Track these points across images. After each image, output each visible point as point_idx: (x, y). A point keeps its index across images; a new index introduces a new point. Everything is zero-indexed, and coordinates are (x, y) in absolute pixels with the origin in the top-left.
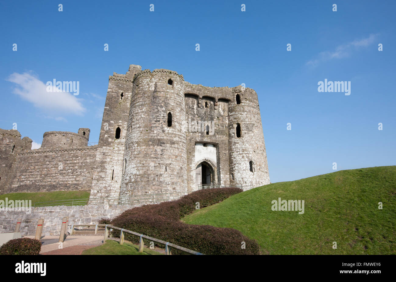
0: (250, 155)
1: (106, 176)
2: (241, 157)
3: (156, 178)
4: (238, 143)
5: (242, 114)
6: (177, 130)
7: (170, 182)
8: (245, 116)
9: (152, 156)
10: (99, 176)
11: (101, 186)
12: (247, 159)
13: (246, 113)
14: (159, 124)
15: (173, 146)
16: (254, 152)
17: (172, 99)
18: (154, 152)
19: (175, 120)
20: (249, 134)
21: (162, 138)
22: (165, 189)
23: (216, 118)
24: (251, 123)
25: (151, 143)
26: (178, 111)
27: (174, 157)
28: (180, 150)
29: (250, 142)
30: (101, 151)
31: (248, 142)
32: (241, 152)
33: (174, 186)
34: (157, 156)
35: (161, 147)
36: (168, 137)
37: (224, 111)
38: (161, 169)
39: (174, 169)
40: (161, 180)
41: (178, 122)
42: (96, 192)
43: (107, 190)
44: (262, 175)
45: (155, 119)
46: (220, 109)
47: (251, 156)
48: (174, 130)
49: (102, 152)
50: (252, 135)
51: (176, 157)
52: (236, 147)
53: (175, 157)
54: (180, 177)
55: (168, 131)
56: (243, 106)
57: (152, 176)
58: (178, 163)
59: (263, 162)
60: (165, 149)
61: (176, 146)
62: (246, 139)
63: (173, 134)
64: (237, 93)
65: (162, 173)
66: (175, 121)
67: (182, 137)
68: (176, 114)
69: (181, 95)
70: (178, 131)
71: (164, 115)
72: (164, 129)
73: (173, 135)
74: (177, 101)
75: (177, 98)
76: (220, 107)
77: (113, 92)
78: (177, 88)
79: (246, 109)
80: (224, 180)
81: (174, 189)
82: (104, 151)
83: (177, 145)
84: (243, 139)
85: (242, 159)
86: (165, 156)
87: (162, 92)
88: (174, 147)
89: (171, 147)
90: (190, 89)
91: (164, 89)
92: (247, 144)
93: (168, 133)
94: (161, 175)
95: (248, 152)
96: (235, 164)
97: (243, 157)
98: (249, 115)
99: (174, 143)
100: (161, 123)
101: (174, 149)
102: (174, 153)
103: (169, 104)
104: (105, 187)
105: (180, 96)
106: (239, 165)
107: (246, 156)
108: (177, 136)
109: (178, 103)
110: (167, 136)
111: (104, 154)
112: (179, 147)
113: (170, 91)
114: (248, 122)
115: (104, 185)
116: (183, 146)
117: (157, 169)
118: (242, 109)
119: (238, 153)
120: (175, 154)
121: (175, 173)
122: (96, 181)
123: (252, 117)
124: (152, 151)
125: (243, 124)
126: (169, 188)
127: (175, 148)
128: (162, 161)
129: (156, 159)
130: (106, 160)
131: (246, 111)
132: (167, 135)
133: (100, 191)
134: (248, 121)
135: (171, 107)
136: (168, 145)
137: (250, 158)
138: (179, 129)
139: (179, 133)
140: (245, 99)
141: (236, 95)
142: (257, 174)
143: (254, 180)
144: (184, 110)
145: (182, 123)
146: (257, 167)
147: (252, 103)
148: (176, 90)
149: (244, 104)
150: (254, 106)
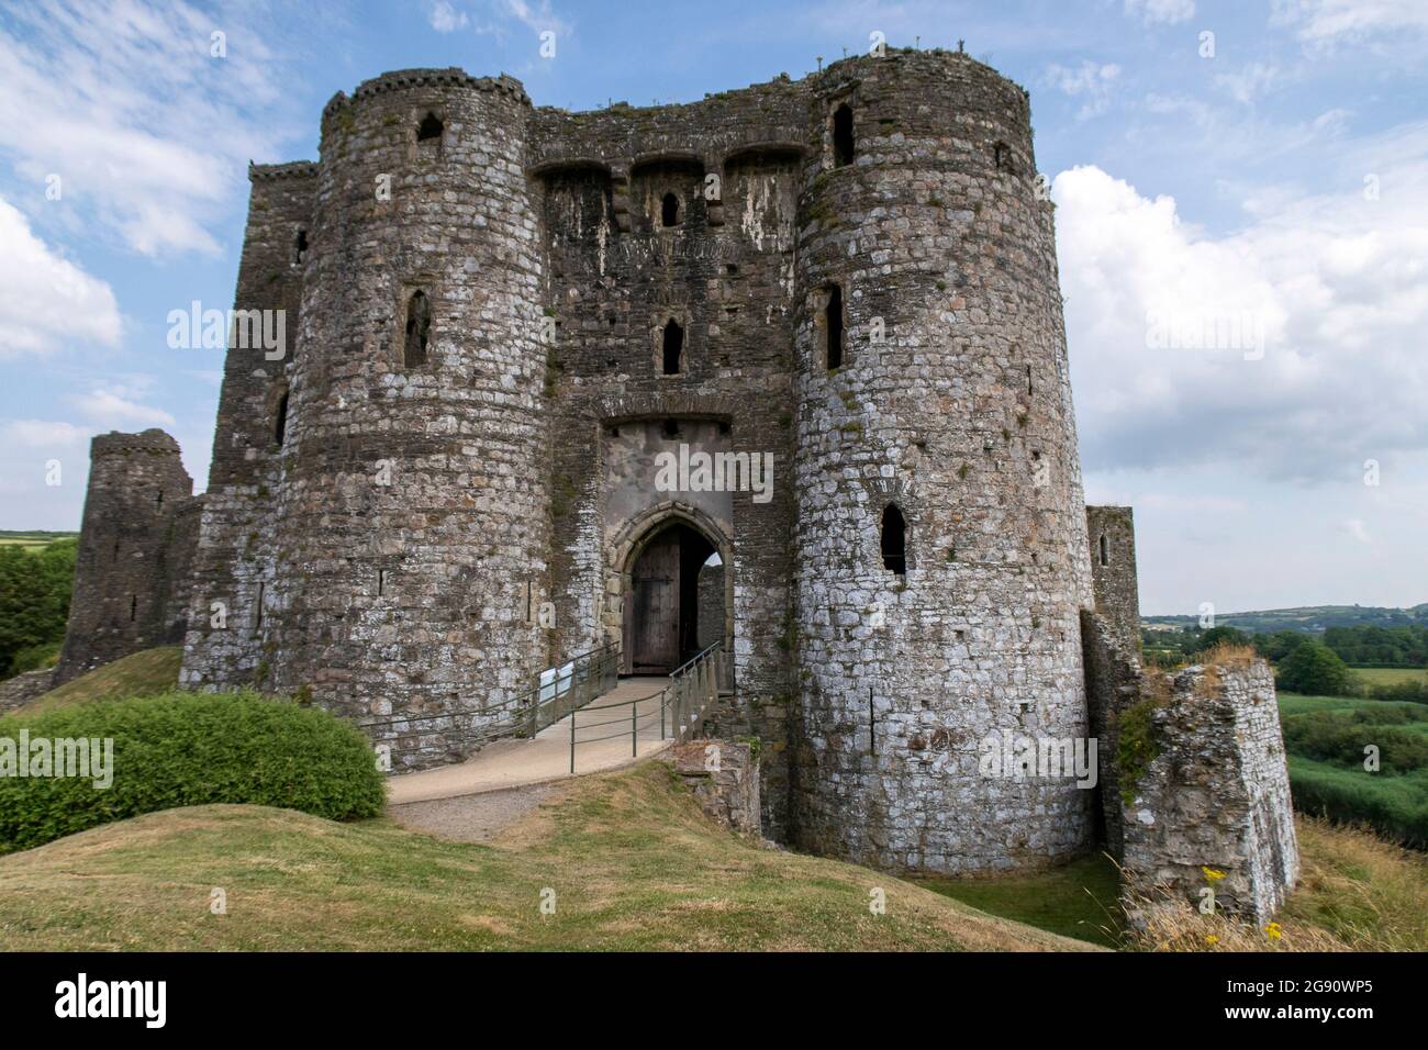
0: (888, 471)
1: (236, 612)
2: (831, 488)
3: (335, 629)
4: (822, 404)
5: (855, 226)
6: (446, 381)
7: (394, 648)
8: (874, 231)
9: (325, 522)
10: (209, 610)
11: (215, 652)
12: (863, 496)
13: (877, 212)
14: (361, 360)
15: (420, 463)
16: (922, 446)
17: (426, 218)
18: (331, 504)
19: (439, 329)
21: (367, 428)
22: (372, 679)
23: (723, 271)
24: (912, 266)
25: (323, 459)
26: (465, 277)
27: (424, 517)
28: (463, 481)
29: (891, 390)
30: (219, 506)
31: (880, 391)
32: (836, 457)
33: (415, 667)
34: (344, 522)
35: (359, 474)
36: (395, 423)
37: (770, 221)
38: (357, 584)
39: (421, 581)
40: (353, 637)
41: (455, 338)
43: (237, 670)
44: (973, 585)
45: (346, 341)
46: (748, 217)
47: (891, 474)
48: (430, 379)
49: (222, 512)
50: (914, 341)
51: (436, 516)
52: (813, 428)
53: (430, 520)
54: (455, 617)
55: (400, 388)
56: (866, 169)
57: (320, 618)
58: (445, 548)
59: (994, 502)
60: (378, 486)
61: (439, 460)
62: (866, 375)
63: (421, 401)
64: (836, 97)
65: (358, 603)
66: (441, 336)
67: (485, 412)
68: (448, 296)
69: (488, 187)
70: (457, 379)
71: (381, 310)
72: (382, 385)
73: (427, 409)
74: (461, 227)
75: (460, 209)
76: (750, 206)
78: (462, 157)
79: (886, 184)
80: (752, 615)
81: (416, 679)
82: (230, 505)
83: (442, 457)
84: (851, 374)
85: (836, 499)
86: (376, 521)
88: (425, 470)
89: (407, 471)
90: (559, 146)
92: (870, 407)
93: (399, 402)
94: (355, 613)
95: (876, 455)
96: (804, 529)
97: (843, 486)
98: (904, 223)
99: (426, 450)
100: (370, 355)
101: (427, 477)
102: (424, 499)
103: (412, 248)
104: (232, 660)
105: (485, 194)
106: (822, 533)
107: (862, 474)
108: (450, 409)
109: (464, 235)
110: (392, 418)
112: (454, 465)
113: (420, 180)
114: (887, 270)
115: (226, 651)
116: (493, 454)
117: (339, 586)
118: (856, 188)
119: (822, 461)
120: (428, 504)
121: (427, 602)
122: (199, 634)
123: (927, 226)
124: (326, 499)
125: (854, 283)
126: (390, 676)
127: (432, 472)
128: (361, 543)
129: (337, 537)
130: (235, 544)
131: (881, 202)
132: (393, 412)
133: (213, 674)
134: (891, 262)
135: (419, 262)
136: (393, 462)
137: (885, 490)
138: (463, 371)
139: (463, 395)
140: (883, 122)
141: (832, 112)
142: (927, 584)
143: (904, 622)
144: (525, 263)
145: (491, 337)
146: (929, 539)
147: (931, 142)
148: (458, 166)
149: (874, 156)
150: (944, 158)
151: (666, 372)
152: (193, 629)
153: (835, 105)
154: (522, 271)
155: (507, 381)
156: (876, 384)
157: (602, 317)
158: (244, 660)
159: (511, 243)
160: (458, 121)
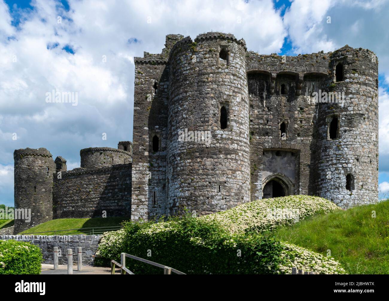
0: (350, 165)
1: (147, 200)
2: (333, 169)
3: (207, 201)
4: (331, 148)
6: (234, 134)
8: (349, 101)
9: (201, 172)
11: (142, 211)
12: (343, 172)
13: (350, 96)
14: (208, 126)
15: (229, 156)
16: (358, 160)
18: (202, 167)
19: (232, 118)
20: (352, 132)
21: (212, 146)
23: (299, 109)
24: (358, 112)
25: (197, 154)
26: (237, 103)
27: (230, 171)
28: (239, 162)
29: (351, 145)
30: (137, 169)
31: (349, 145)
32: (335, 161)
34: (207, 172)
35: (211, 159)
36: (221, 145)
38: (213, 189)
39: (231, 189)
40: (213, 203)
41: (236, 122)
42: (137, 218)
43: (150, 216)
44: (366, 194)
45: (202, 119)
46: (306, 94)
47: (350, 166)
48: (230, 133)
50: (358, 132)
53: (232, 172)
54: (239, 199)
55: (222, 135)
56: (347, 83)
57: (202, 198)
60: (217, 162)
61: (233, 156)
62: (345, 140)
63: (228, 139)
65: (214, 194)
66: (232, 120)
67: (243, 144)
68: (233, 108)
69: (240, 76)
70: (237, 134)
71: (214, 111)
72: (216, 133)
73: (230, 141)
74: (235, 87)
75: (235, 82)
76: (307, 91)
77: (142, 83)
78: (234, 65)
82: (141, 169)
83: (234, 155)
84: (340, 140)
85: (335, 172)
86: (217, 172)
87: (211, 73)
88: (230, 159)
89: (225, 158)
90: (256, 65)
92: (346, 149)
93: (222, 138)
94: (212, 197)
95: (347, 161)
97: (337, 169)
98: (357, 100)
99: (230, 153)
100: (211, 124)
101: (231, 161)
102: (230, 166)
103: (222, 93)
104: (147, 213)
105: (240, 78)
106: (330, 181)
107: (343, 166)
108: (235, 142)
109: (236, 90)
110: (220, 143)
112: (237, 158)
113: (223, 71)
114: (352, 112)
115: (146, 211)
116: (245, 156)
117: (207, 189)
119: (330, 163)
120: (231, 168)
121: (232, 194)
122: (136, 206)
123: (362, 101)
124: (200, 165)
125: (342, 115)
127: (232, 159)
128: (213, 178)
129: (205, 176)
131: (351, 93)
132: (220, 141)
134: (353, 111)
135: (225, 97)
136: (221, 156)
137: (348, 170)
138: (238, 131)
139: (238, 138)
140: (353, 70)
141: (336, 65)
142: (357, 193)
143: (351, 202)
145: (243, 122)
147: (364, 77)
148: (233, 68)
149: (350, 80)
150: (367, 82)
153: (338, 63)
156: (347, 143)
157: (265, 120)
160: (232, 53)
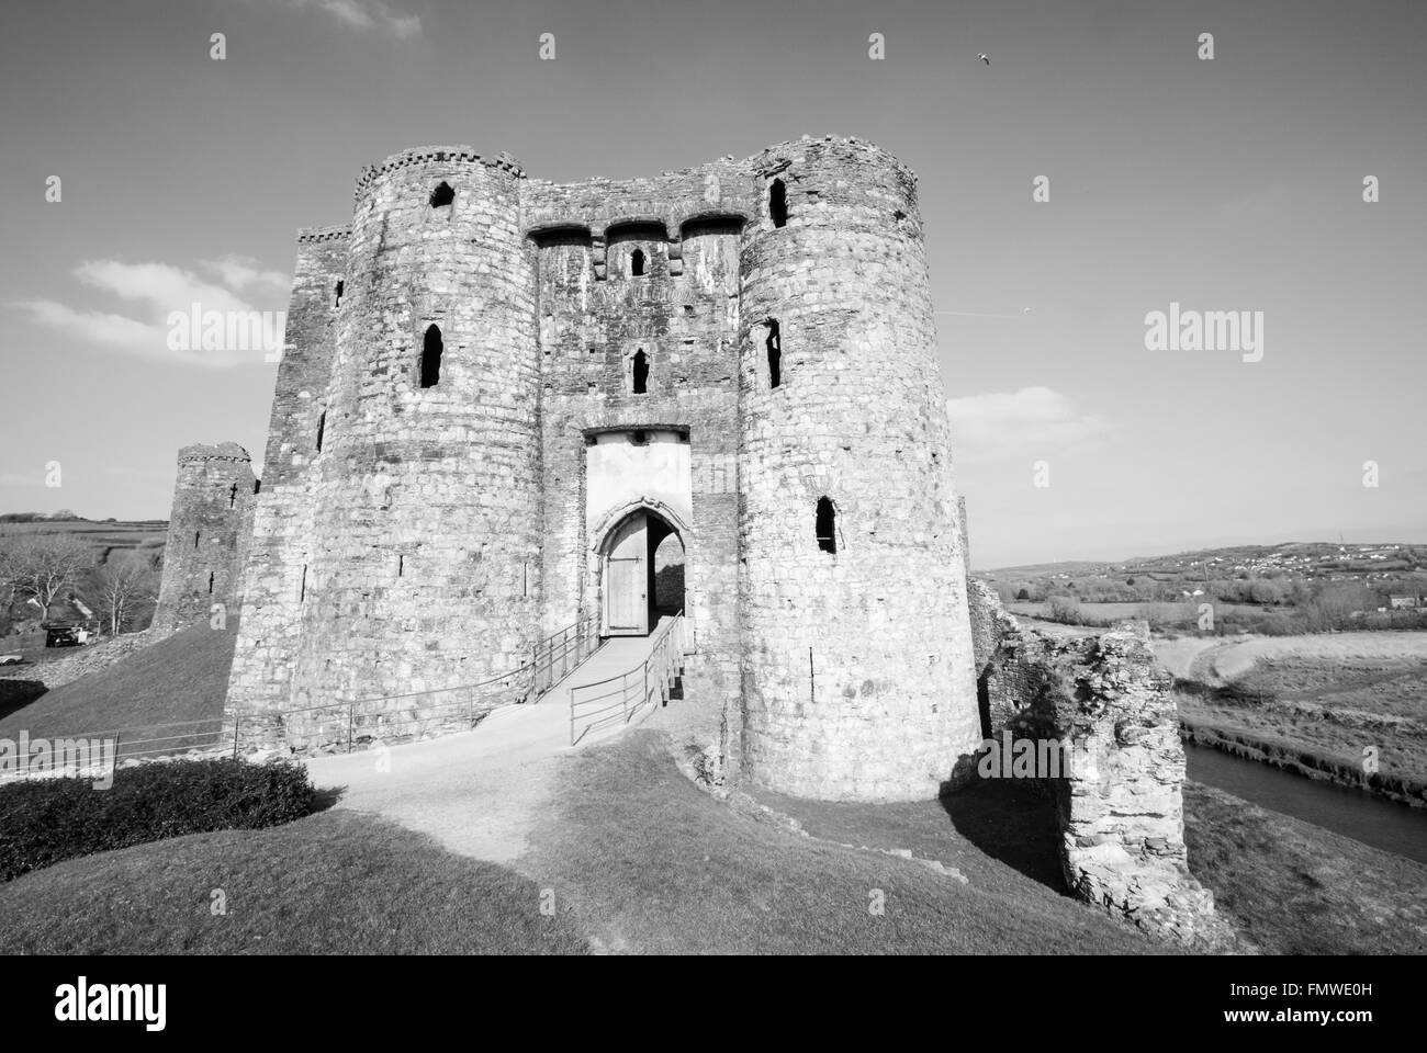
0: (820, 470)
1: (283, 589)
2: (775, 484)
3: (362, 606)
4: (765, 416)
5: (790, 274)
6: (455, 397)
7: (413, 621)
8: (805, 278)
9: (354, 515)
10: (262, 589)
11: (267, 622)
12: (801, 490)
13: (808, 263)
14: (385, 382)
15: (434, 466)
16: (847, 449)
17: (440, 266)
18: (360, 500)
19: (450, 356)
20: (821, 366)
21: (390, 438)
22: (395, 648)
23: (682, 311)
24: (836, 306)
25: (352, 463)
26: (471, 314)
27: (438, 511)
28: (470, 480)
29: (822, 404)
30: (270, 503)
31: (813, 405)
32: (777, 460)
33: (431, 636)
34: (370, 515)
35: (383, 476)
36: (413, 433)
37: (718, 273)
38: (381, 567)
39: (434, 565)
40: (378, 612)
41: (464, 363)
42: (252, 643)
43: (285, 637)
44: (890, 562)
45: (373, 366)
46: (701, 268)
47: (824, 472)
48: (442, 397)
49: (273, 507)
50: (839, 366)
51: (451, 509)
52: (758, 436)
53: (444, 513)
54: (464, 594)
55: (419, 404)
56: (798, 230)
57: (350, 596)
58: (454, 537)
59: (904, 493)
60: (399, 485)
61: (449, 463)
62: (802, 392)
63: (436, 415)
64: (772, 174)
65: (382, 583)
66: (452, 361)
67: (489, 424)
68: (458, 328)
69: (490, 242)
70: (466, 397)
71: (403, 340)
72: (402, 401)
73: (440, 421)
74: (467, 273)
75: (468, 258)
76: (702, 259)
77: (308, 287)
78: (469, 218)
79: (811, 241)
80: (711, 588)
81: (432, 646)
82: (279, 502)
83: (452, 460)
84: (789, 392)
85: (778, 494)
86: (397, 515)
87: (406, 244)
88: (440, 472)
89: (423, 473)
90: (549, 211)
91: (410, 231)
92: (806, 418)
93: (417, 416)
94: (379, 592)
95: (811, 457)
96: (751, 517)
97: (784, 482)
98: (828, 272)
99: (438, 455)
100: (393, 377)
101: (440, 477)
102: (438, 495)
103: (427, 289)
104: (280, 628)
105: (489, 247)
106: (768, 521)
107: (800, 473)
108: (459, 421)
109: (472, 280)
110: (410, 428)
111: (277, 514)
112: (463, 467)
113: (435, 235)
114: (816, 308)
115: (276, 621)
117: (366, 569)
118: (790, 245)
119: (767, 463)
120: (441, 500)
121: (441, 581)
122: (253, 606)
123: (846, 274)
124: (356, 496)
125: (788, 319)
126: (409, 645)
127: (443, 473)
128: (385, 532)
129: (364, 528)
130: (283, 534)
131: (810, 255)
132: (412, 423)
133: (265, 640)
134: (820, 302)
135: (433, 302)
136: (412, 465)
137: (819, 485)
138: (470, 391)
139: (470, 409)
140: (810, 193)
141: (769, 186)
142: (855, 562)
143: (837, 593)
144: (520, 303)
145: (492, 363)
146: (856, 525)
147: (847, 209)
148: (466, 224)
149: (803, 219)
150: (859, 222)
151: (636, 392)
152: (247, 603)
153: (771, 181)
154: (519, 310)
155: (507, 399)
156: (809, 400)
157: (584, 347)
158: (290, 629)
159: (510, 287)
160: (466, 188)
